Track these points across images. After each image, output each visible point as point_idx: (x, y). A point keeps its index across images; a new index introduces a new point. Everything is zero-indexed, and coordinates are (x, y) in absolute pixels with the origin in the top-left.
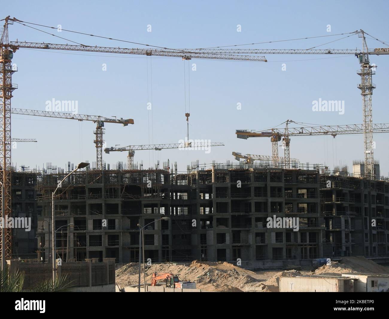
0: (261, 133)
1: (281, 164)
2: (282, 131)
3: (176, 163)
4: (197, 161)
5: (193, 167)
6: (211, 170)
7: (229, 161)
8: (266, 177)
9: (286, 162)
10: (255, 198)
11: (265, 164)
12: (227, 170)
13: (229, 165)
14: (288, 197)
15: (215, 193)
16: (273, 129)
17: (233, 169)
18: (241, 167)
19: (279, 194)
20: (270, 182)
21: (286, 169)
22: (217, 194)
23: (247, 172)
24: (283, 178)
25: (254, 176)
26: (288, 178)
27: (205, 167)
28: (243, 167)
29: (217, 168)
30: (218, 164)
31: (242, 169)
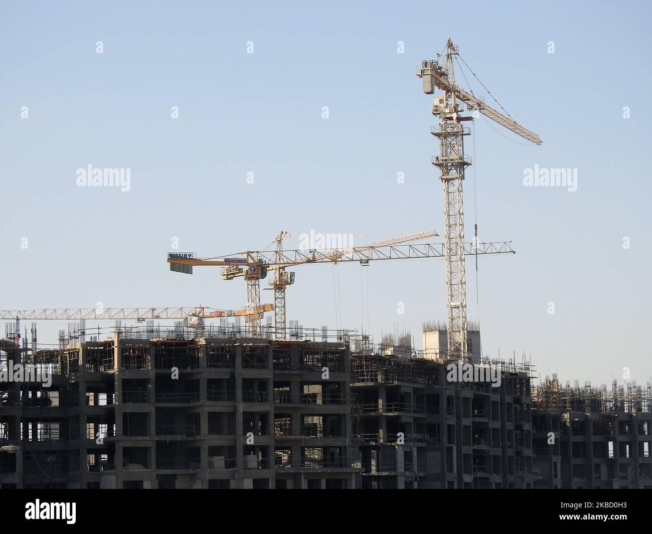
0: (223, 260)
1: (265, 330)
2: (269, 257)
5: (73, 335)
6: (113, 342)
8: (233, 357)
9: (278, 325)
10: (209, 403)
11: (231, 329)
12: (148, 341)
13: (152, 331)
14: (281, 402)
15: (121, 392)
16: (250, 252)
17: (161, 339)
18: (178, 335)
19: (261, 395)
20: (242, 368)
21: (277, 339)
22: (124, 394)
23: (191, 346)
24: (271, 361)
25: (207, 356)
26: (282, 361)
27: (99, 334)
28: (183, 335)
29: (125, 338)
30: (127, 329)
31: (180, 340)
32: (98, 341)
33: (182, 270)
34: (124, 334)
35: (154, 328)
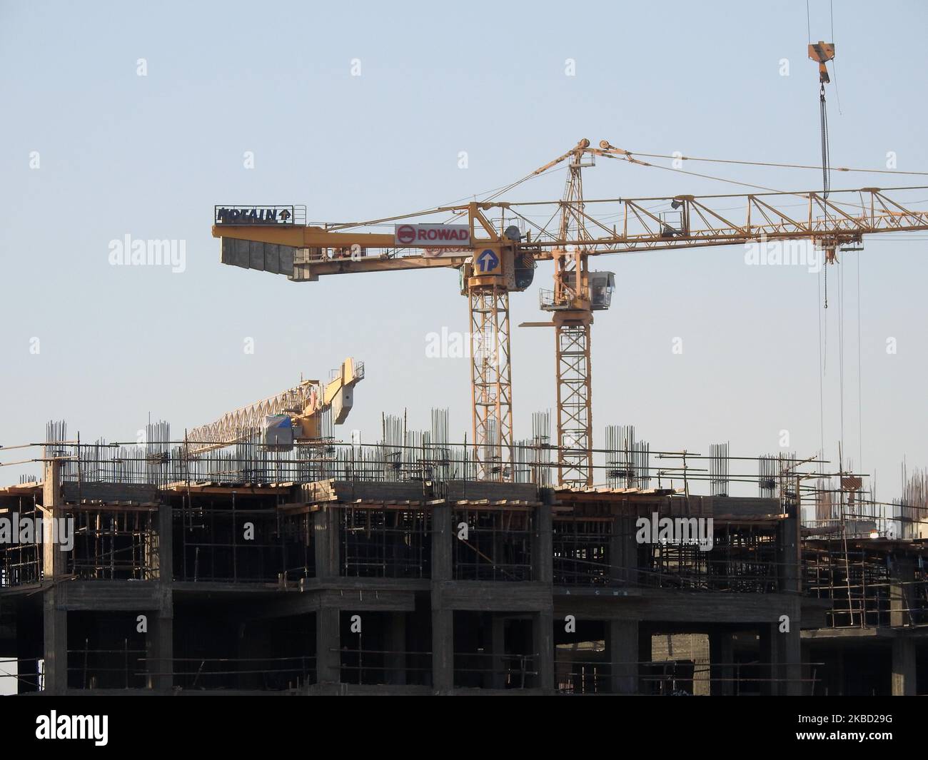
1: (529, 456)
6: (38, 493)
7: (165, 428)
8: (425, 545)
9: (569, 442)
10: (345, 689)
11: (419, 454)
12: (150, 490)
13: (165, 459)
14: (577, 689)
15: (64, 651)
16: (479, 205)
17: (193, 484)
18: (246, 471)
19: (515, 664)
20: (454, 578)
21: (565, 486)
22: (73, 660)
23: (288, 506)
24: (547, 555)
25: (342, 538)
26: (581, 555)
28: (265, 470)
29: (77, 479)
30: (83, 449)
31: (254, 486)
33: (261, 261)
34: (74, 468)
35: (172, 447)
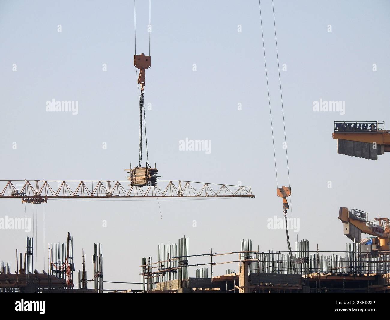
3: (98, 248)
4: (180, 240)
5: (166, 265)
6: (236, 279)
7: (307, 243)
12: (298, 278)
13: (306, 260)
17: (322, 274)
18: (351, 267)
23: (374, 286)
27: (212, 264)
28: (361, 267)
29: (258, 272)
30: (261, 255)
31: (355, 276)
32: (210, 277)
33: (359, 152)
34: (256, 265)
35: (310, 254)
